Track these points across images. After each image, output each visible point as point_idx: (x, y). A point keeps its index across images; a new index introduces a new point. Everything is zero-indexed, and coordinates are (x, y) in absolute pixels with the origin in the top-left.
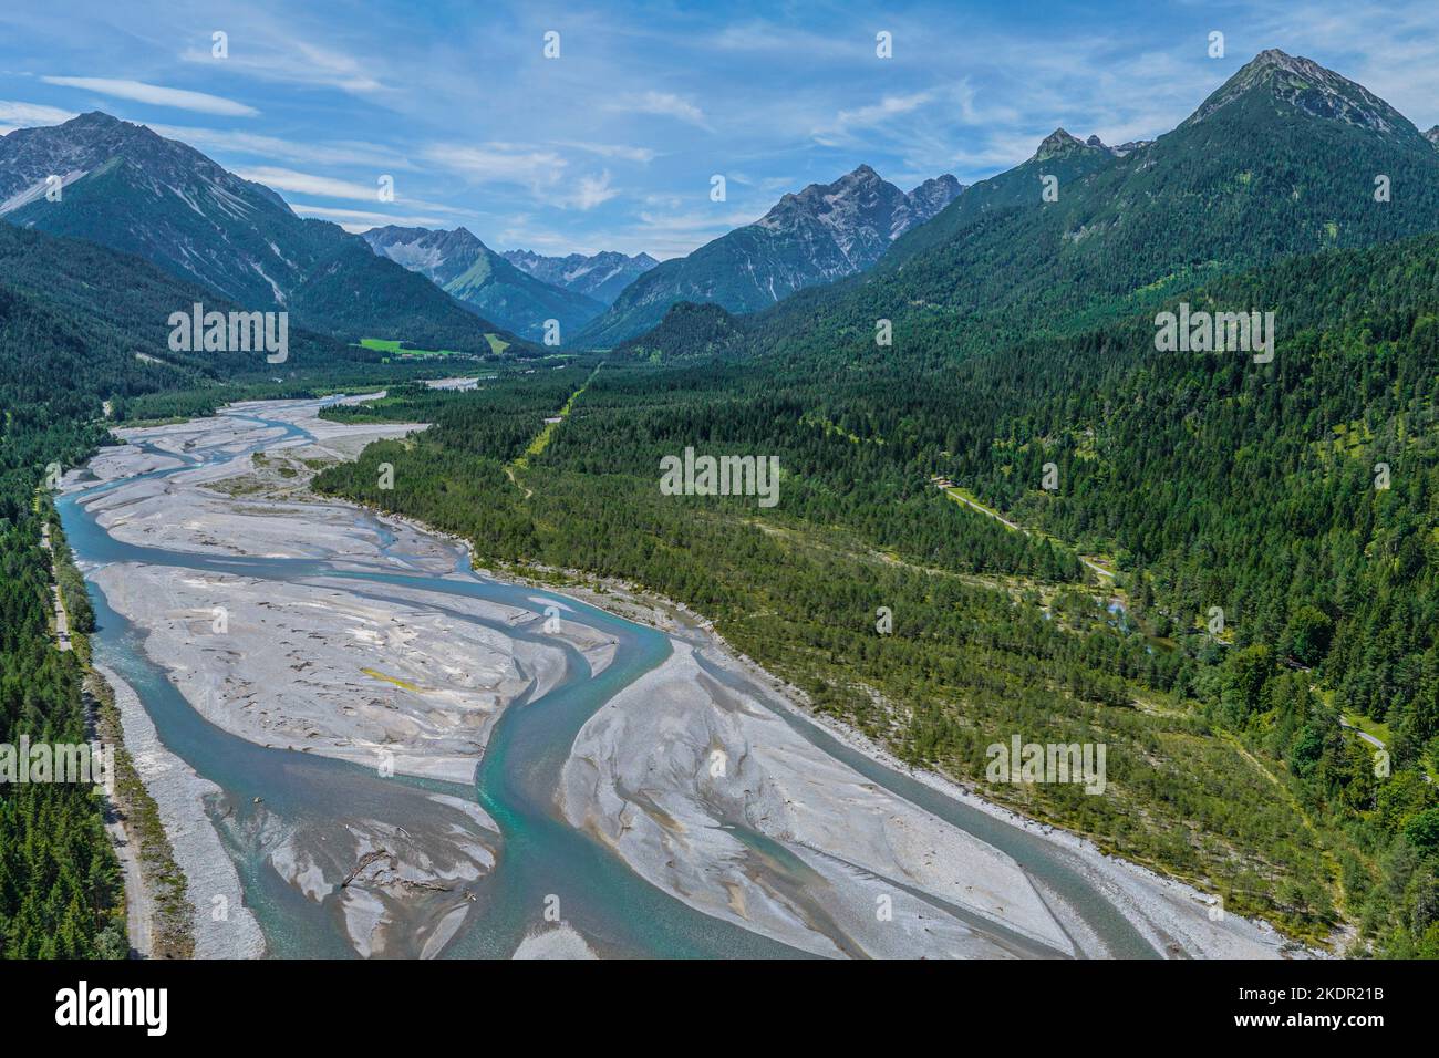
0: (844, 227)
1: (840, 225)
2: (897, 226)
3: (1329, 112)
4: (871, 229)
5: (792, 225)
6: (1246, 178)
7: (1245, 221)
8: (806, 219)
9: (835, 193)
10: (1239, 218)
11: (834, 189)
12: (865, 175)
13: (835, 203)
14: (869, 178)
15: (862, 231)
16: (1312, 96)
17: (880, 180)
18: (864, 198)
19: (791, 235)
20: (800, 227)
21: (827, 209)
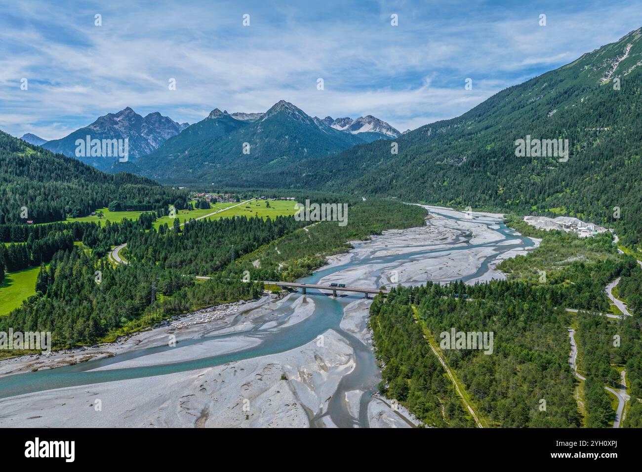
0: (125, 131)
1: (122, 129)
2: (143, 131)
3: (298, 119)
4: (135, 132)
5: (105, 129)
6: (287, 137)
7: (289, 148)
8: (110, 127)
9: (118, 117)
10: (288, 147)
11: (118, 115)
12: (129, 111)
13: (119, 121)
14: (131, 112)
15: (132, 132)
16: (294, 114)
17: (135, 114)
18: (130, 120)
19: (105, 133)
20: (108, 130)
21: (116, 123)
